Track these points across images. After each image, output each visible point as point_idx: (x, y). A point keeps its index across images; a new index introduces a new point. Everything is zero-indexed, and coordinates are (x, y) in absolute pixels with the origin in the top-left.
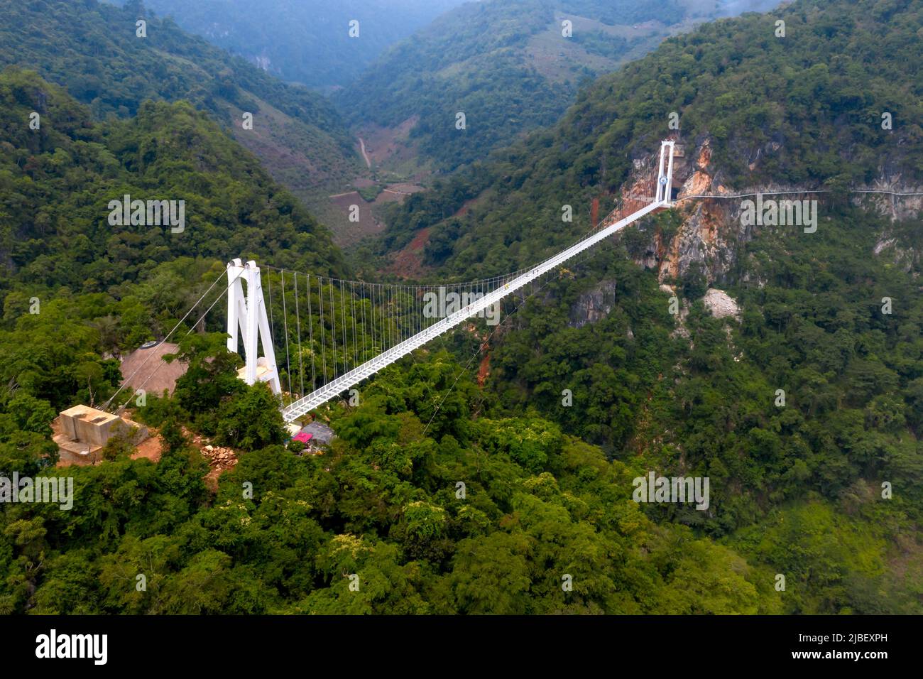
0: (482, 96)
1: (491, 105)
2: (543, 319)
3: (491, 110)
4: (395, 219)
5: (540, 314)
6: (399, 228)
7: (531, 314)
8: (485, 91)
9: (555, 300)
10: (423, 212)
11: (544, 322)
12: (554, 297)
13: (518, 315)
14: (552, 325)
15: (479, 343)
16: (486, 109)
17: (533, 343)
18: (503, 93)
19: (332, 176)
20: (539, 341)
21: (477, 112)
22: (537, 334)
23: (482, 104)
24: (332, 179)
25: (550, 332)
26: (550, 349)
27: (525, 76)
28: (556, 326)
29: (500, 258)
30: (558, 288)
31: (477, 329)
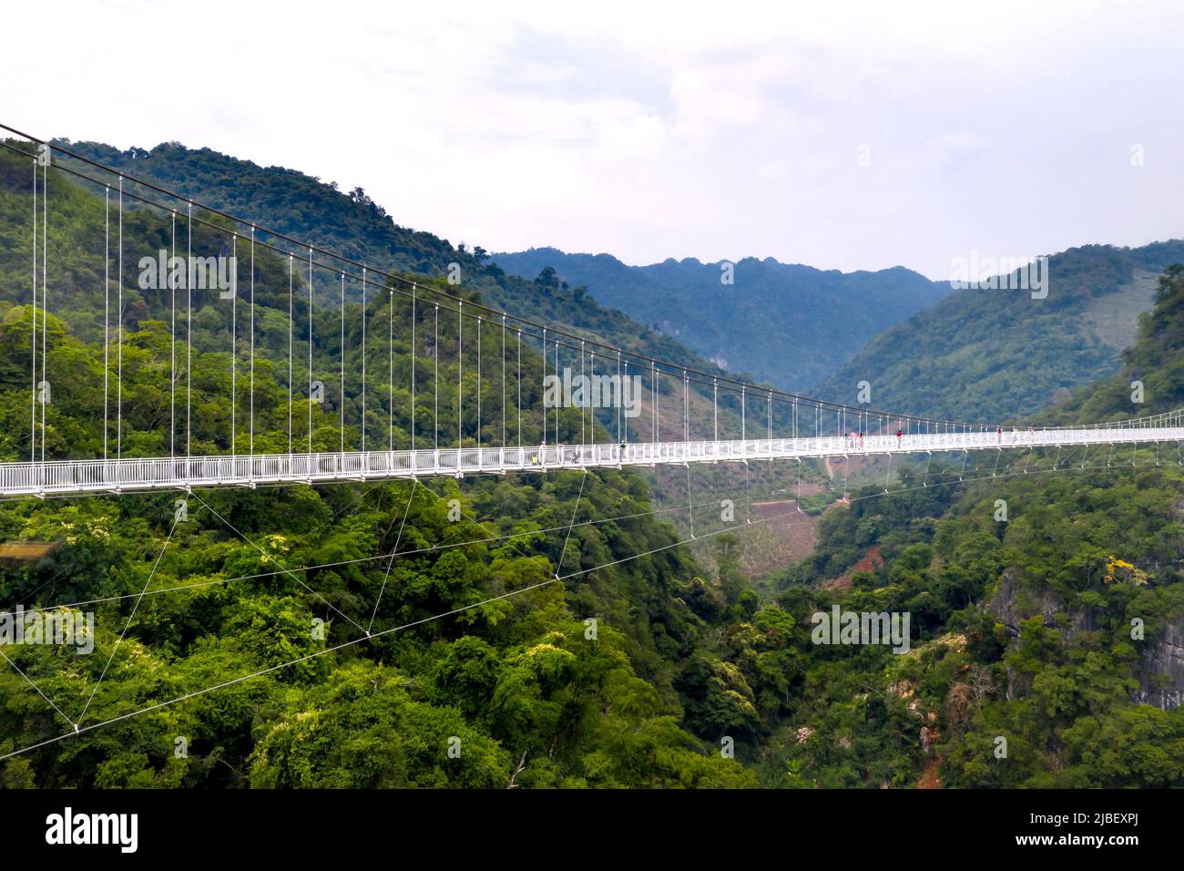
0: (1006, 377)
1: (1022, 389)
2: (1066, 675)
3: (1021, 397)
4: (834, 528)
5: (1059, 664)
6: (839, 542)
7: (1037, 662)
8: (1012, 371)
9: (1097, 635)
10: (879, 517)
11: (1070, 684)
12: (1096, 627)
13: (1005, 666)
14: (1090, 693)
15: (918, 724)
16: (1014, 395)
17: (1044, 736)
18: (1042, 371)
19: (761, 478)
20: (1057, 731)
21: (998, 400)
22: (1051, 712)
23: (1006, 388)
24: (761, 482)
25: (1085, 711)
26: (1086, 755)
27: (1080, 348)
28: (1101, 697)
29: (979, 556)
30: (1104, 604)
31: (917, 694)
